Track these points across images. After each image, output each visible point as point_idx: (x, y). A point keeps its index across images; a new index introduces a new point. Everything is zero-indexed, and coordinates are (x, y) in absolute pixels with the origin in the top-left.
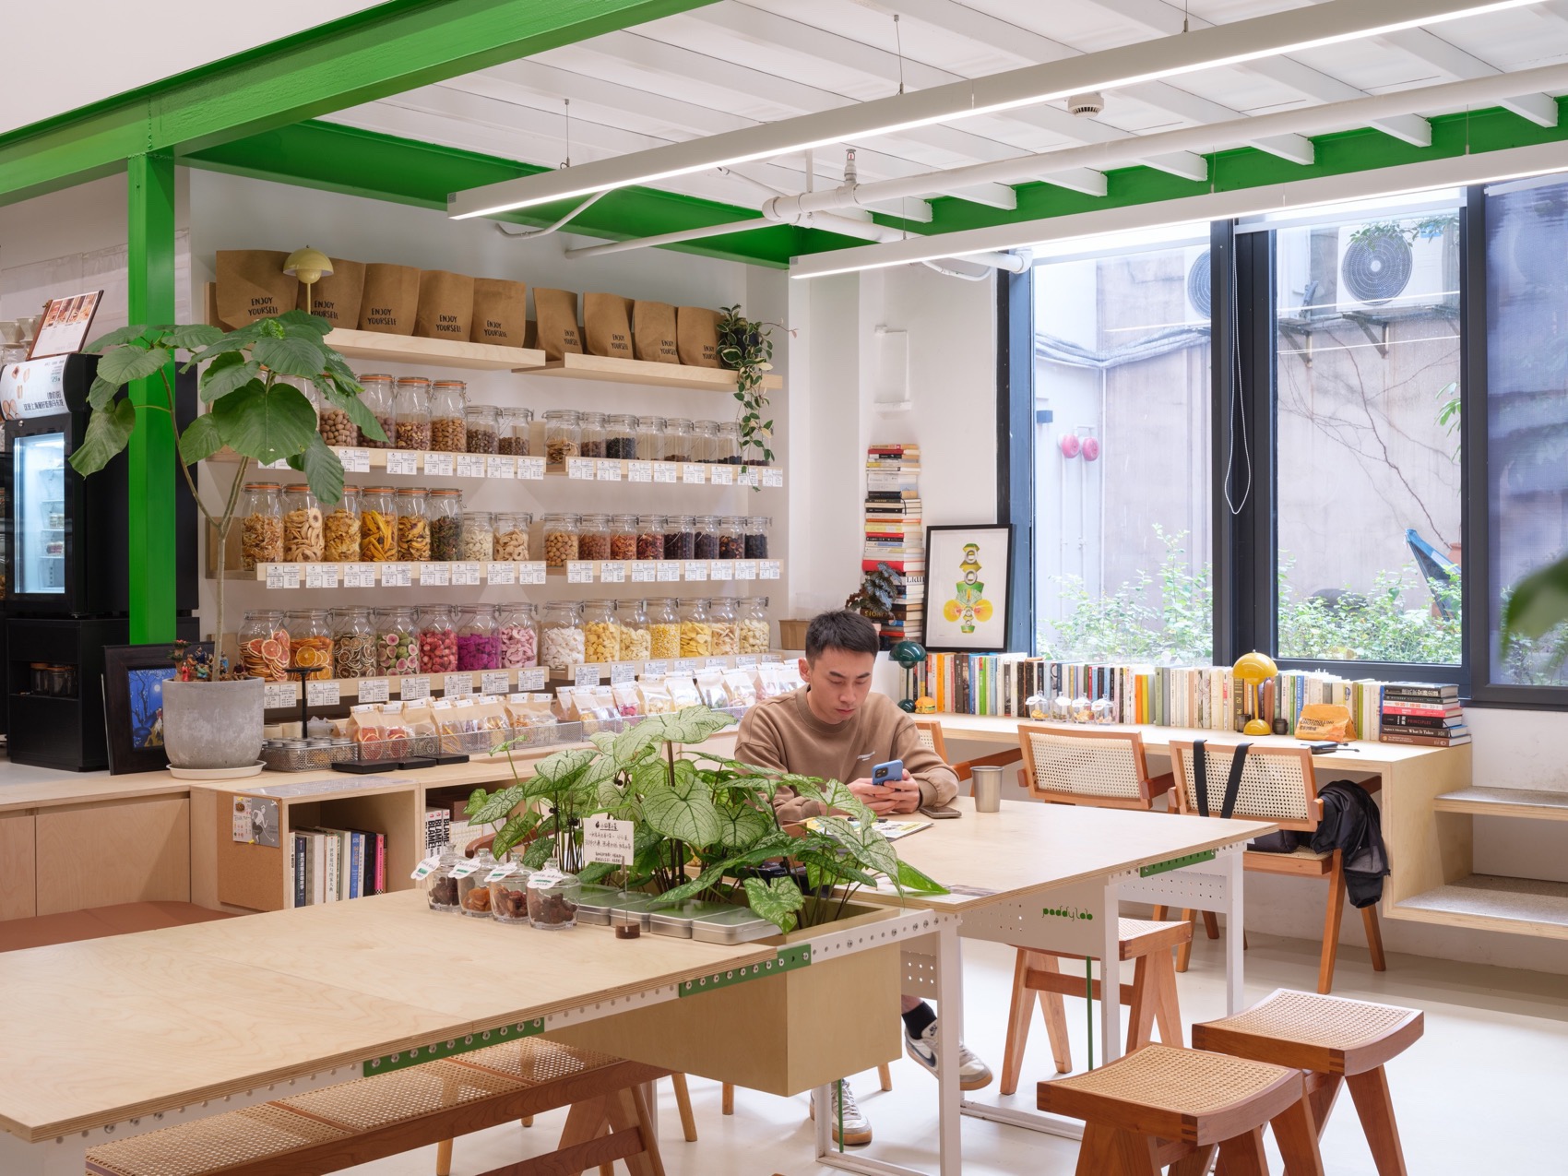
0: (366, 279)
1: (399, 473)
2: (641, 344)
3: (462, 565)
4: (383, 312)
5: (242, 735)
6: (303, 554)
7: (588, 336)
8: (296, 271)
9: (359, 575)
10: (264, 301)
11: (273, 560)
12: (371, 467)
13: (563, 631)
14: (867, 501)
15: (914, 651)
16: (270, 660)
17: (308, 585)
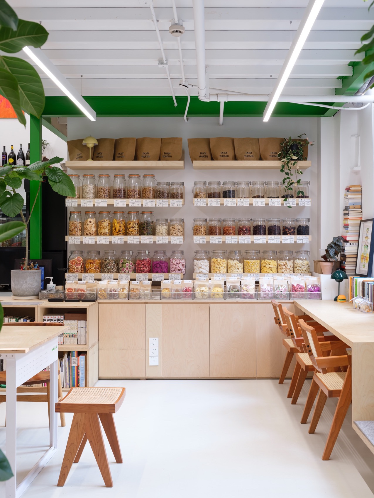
0: (115, 144)
1: (119, 206)
2: (237, 155)
4: (121, 154)
6: (86, 233)
7: (212, 155)
8: (86, 144)
10: (79, 155)
11: (74, 235)
12: (108, 205)
13: (198, 261)
14: (344, 210)
15: (340, 275)
17: (83, 243)
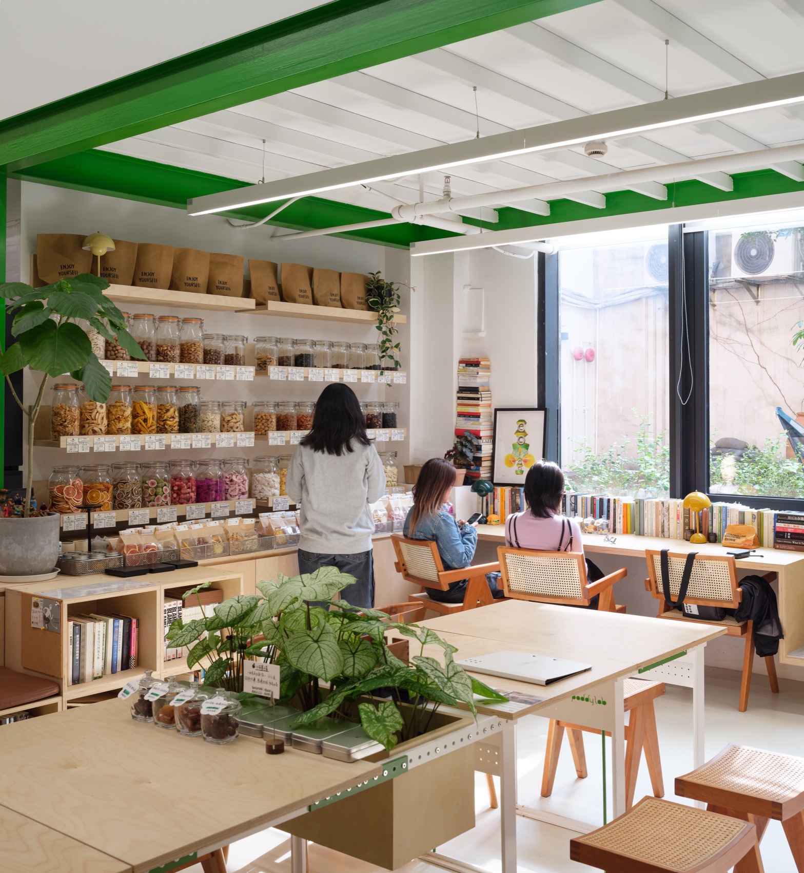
0: (138, 253)
1: (158, 377)
2: (318, 295)
3: (200, 436)
4: (149, 274)
5: (43, 553)
6: (93, 430)
8: (90, 247)
9: (129, 443)
10: (69, 267)
11: (72, 434)
12: (139, 374)
13: (266, 475)
14: (458, 392)
15: (485, 486)
16: (69, 499)
17: (95, 450)
